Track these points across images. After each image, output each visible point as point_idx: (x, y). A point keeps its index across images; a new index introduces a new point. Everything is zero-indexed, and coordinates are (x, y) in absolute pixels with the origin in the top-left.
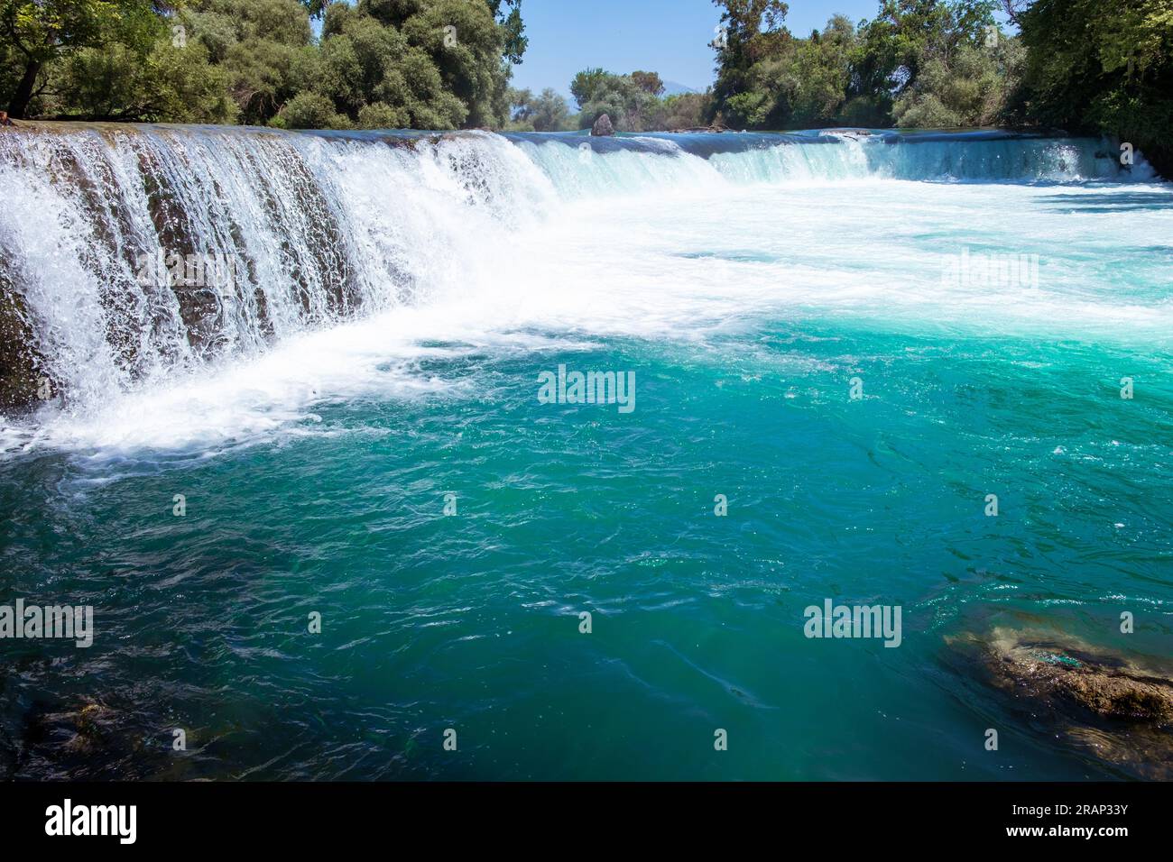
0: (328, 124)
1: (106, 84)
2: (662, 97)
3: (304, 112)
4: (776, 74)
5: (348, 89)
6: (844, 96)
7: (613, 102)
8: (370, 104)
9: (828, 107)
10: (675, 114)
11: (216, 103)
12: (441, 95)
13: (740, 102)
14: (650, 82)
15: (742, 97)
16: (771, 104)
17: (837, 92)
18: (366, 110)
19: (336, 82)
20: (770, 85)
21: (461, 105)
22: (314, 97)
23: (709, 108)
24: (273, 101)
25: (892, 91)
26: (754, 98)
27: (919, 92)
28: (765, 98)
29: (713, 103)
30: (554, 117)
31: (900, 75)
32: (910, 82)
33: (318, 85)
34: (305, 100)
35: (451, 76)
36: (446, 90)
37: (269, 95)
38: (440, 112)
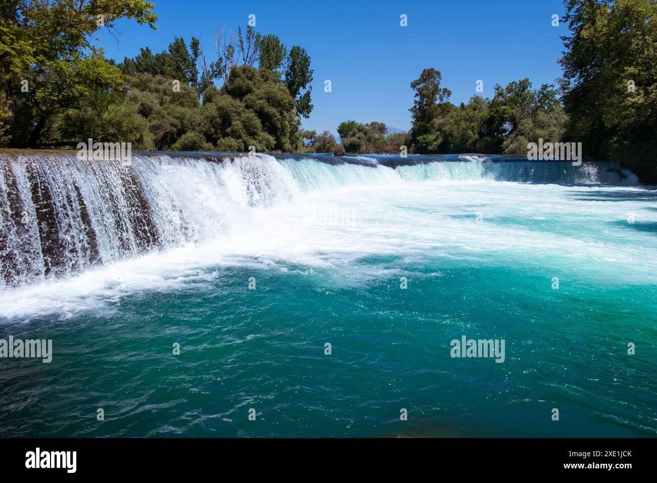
0: (201, 148)
1: (82, 127)
2: (386, 136)
3: (190, 141)
4: (443, 125)
5: (213, 130)
6: (478, 137)
7: (359, 138)
8: (224, 138)
9: (470, 141)
10: (391, 144)
11: (138, 136)
12: (261, 134)
13: (424, 139)
14: (382, 128)
15: (425, 136)
16: (440, 140)
17: (474, 134)
18: (222, 141)
19: (207, 126)
20: (439, 130)
21: (272, 140)
22: (195, 134)
23: (408, 142)
24: (175, 136)
25: (504, 134)
26: (431, 137)
27: (517, 135)
28: (437, 137)
29: (411, 139)
30: (328, 145)
31: (507, 126)
32: (512, 130)
33: (198, 128)
34: (190, 136)
35: (267, 124)
36: (265, 131)
37: (173, 132)
38: (260, 142)
